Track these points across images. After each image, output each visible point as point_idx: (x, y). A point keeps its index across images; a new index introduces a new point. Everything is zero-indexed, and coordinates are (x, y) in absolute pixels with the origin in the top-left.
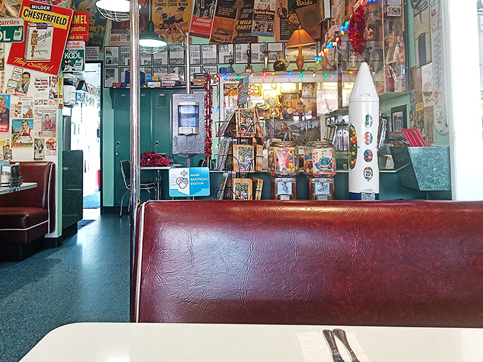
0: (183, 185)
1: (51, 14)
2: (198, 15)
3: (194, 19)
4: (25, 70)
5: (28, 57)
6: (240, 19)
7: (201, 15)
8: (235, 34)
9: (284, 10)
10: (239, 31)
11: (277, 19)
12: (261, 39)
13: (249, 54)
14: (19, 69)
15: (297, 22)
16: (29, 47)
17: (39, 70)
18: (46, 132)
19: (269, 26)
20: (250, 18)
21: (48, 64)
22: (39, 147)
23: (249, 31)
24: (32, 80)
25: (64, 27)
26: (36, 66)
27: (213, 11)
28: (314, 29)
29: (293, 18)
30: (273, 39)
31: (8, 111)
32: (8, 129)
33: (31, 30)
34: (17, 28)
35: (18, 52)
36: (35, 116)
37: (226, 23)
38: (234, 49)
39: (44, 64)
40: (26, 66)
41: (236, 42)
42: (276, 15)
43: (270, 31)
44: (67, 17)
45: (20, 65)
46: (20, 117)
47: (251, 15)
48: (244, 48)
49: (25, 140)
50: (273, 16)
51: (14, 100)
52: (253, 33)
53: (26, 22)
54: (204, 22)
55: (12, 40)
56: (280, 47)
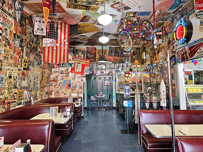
0: (126, 104)
1: (81, 60)
2: (109, 56)
3: (108, 57)
4: (75, 74)
5: (75, 71)
6: (120, 57)
7: (110, 56)
8: (119, 61)
9: (132, 55)
10: (120, 60)
11: (130, 57)
12: (126, 62)
13: (123, 66)
14: (73, 74)
15: (135, 58)
16: (76, 69)
17: (78, 74)
18: (80, 89)
19: (128, 59)
20: (123, 57)
21: (80, 73)
22: (78, 93)
23: (123, 60)
24: (76, 76)
25: (85, 64)
26: (77, 73)
27: (113, 55)
28: (140, 60)
29: (134, 57)
30: (129, 62)
31: (70, 84)
32: (70, 89)
33: (76, 64)
34: (73, 64)
35: (73, 70)
36: (77, 85)
37: (117, 58)
38: (119, 65)
39: (79, 72)
40: (75, 73)
41: (119, 63)
42: (130, 56)
43: (128, 60)
44: (85, 61)
45: (74, 73)
46: (73, 85)
47: (123, 56)
48: (121, 64)
49: (75, 91)
50: (129, 56)
51: (72, 82)
52: (124, 61)
53: (75, 62)
54: (111, 57)
55: (71, 67)
56: (131, 64)
